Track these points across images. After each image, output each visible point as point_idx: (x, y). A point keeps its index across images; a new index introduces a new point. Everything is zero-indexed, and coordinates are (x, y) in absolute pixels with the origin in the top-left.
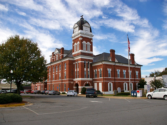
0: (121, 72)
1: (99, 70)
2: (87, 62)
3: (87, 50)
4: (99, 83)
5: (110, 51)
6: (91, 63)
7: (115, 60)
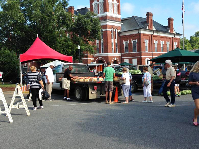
0: (159, 44)
1: (132, 42)
2: (115, 30)
3: (113, 13)
4: (133, 59)
5: (146, 14)
6: (119, 31)
7: (152, 27)
